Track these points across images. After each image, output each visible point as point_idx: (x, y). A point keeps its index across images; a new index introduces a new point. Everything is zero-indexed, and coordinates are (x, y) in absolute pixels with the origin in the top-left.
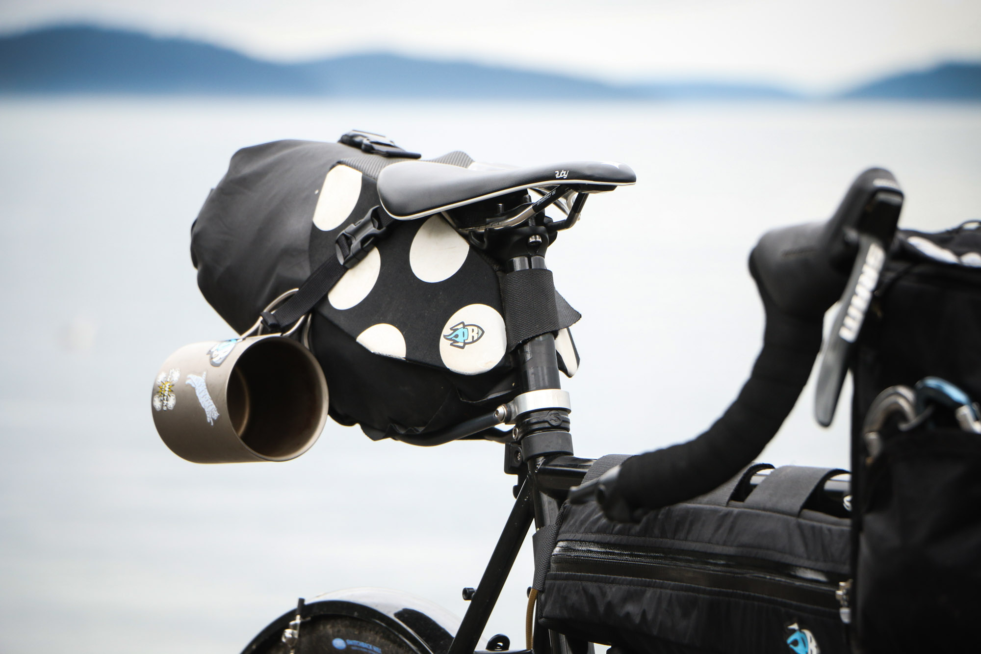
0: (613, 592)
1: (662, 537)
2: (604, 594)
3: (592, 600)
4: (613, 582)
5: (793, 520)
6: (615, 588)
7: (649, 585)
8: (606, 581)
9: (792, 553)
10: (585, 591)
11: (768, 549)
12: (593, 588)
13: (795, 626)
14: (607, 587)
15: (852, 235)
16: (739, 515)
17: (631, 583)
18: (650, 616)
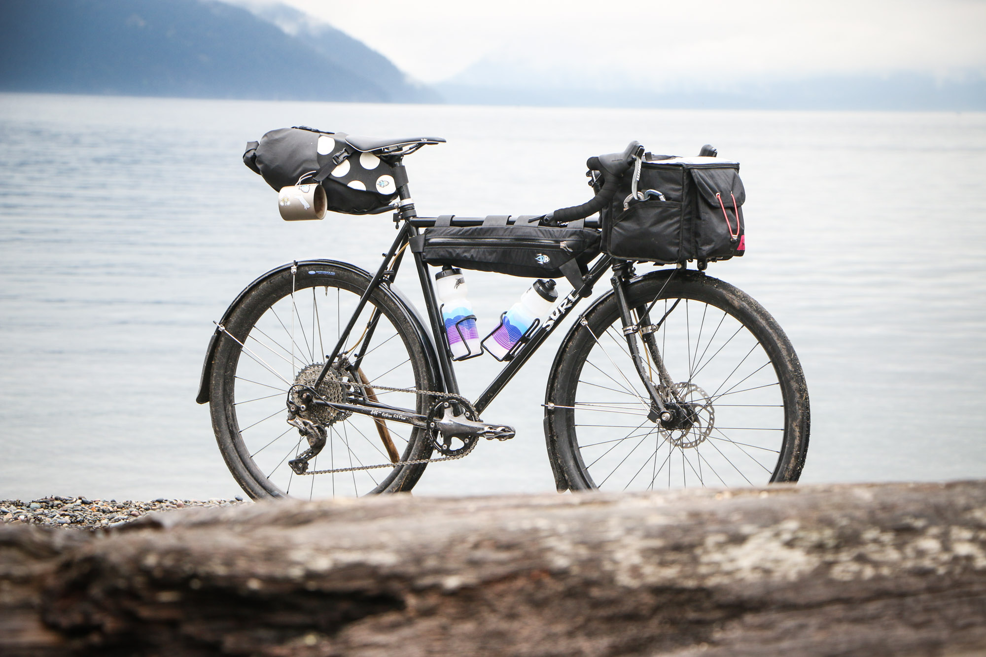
0: (459, 251)
1: (478, 235)
2: (455, 251)
3: (450, 253)
4: (458, 248)
5: (537, 229)
6: (459, 250)
7: (473, 248)
8: (455, 248)
9: (539, 237)
10: (447, 251)
11: (529, 236)
12: (450, 250)
13: (541, 254)
14: (456, 250)
15: (634, 157)
16: (513, 228)
17: (465, 248)
18: (475, 256)
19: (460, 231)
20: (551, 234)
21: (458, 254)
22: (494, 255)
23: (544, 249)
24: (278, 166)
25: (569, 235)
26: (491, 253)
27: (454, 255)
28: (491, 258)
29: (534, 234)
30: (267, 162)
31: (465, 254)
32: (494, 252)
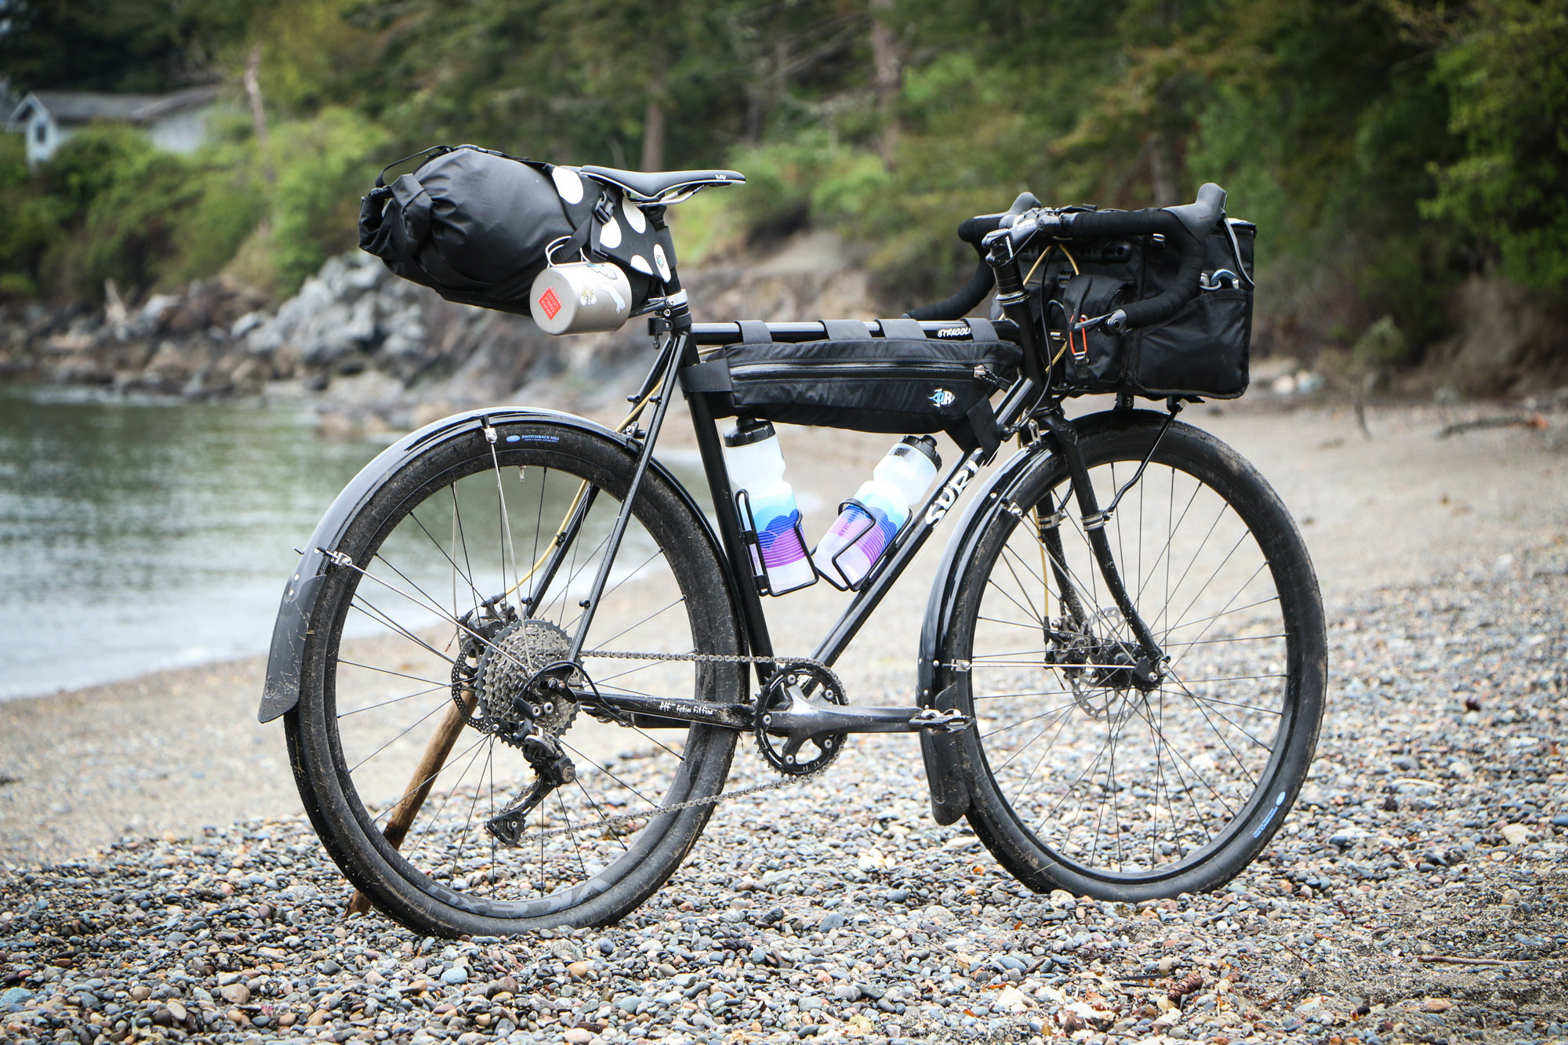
0: (800, 387)
3: (788, 393)
4: (797, 382)
5: (927, 343)
6: (799, 385)
7: (820, 382)
9: (937, 357)
10: (782, 388)
11: (920, 357)
12: (788, 386)
13: (939, 390)
14: (795, 386)
17: (809, 382)
18: (826, 396)
19: (798, 349)
20: (954, 353)
21: (800, 394)
22: (859, 393)
23: (945, 380)
24: (498, 225)
25: (982, 352)
26: (853, 390)
27: (794, 395)
28: (855, 399)
29: (928, 353)
30: (479, 218)
31: (810, 393)
32: (858, 387)
